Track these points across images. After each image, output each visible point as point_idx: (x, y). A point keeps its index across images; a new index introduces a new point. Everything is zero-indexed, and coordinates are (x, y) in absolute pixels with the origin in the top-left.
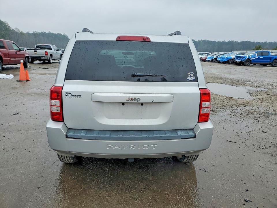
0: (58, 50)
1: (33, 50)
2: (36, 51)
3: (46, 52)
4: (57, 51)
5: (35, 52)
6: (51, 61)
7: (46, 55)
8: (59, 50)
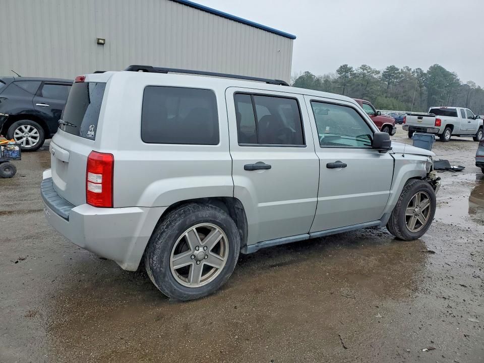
0: (474, 119)
1: (417, 117)
2: (421, 118)
3: (437, 120)
4: (472, 121)
5: (420, 120)
6: (448, 137)
7: (436, 125)
8: (476, 118)
